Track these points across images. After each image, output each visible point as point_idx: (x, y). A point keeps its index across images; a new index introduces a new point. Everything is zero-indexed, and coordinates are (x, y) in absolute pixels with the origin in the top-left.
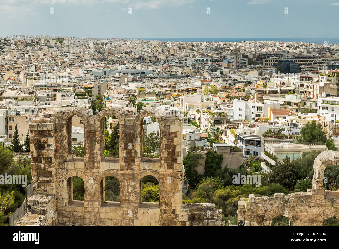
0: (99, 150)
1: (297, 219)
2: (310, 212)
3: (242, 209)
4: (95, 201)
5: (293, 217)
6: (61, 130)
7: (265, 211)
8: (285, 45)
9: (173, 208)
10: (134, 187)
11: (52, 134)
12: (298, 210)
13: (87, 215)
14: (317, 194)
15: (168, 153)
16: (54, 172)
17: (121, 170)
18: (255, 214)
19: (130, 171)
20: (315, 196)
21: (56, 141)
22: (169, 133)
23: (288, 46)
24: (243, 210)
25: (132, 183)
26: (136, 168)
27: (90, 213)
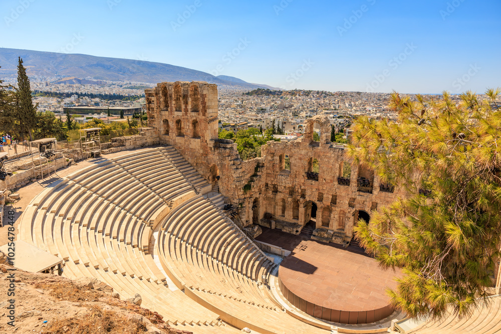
0: (174, 105)
1: (292, 157)
2: (300, 153)
4: (173, 133)
5: (290, 155)
6: (159, 94)
7: (275, 150)
9: (206, 139)
10: (189, 126)
11: (154, 95)
12: (293, 151)
13: (170, 140)
15: (203, 107)
16: (156, 116)
17: (183, 116)
18: (269, 152)
19: (186, 117)
20: (303, 142)
21: (157, 99)
22: (203, 95)
24: (264, 149)
25: (188, 124)
26: (189, 115)
27: (172, 139)
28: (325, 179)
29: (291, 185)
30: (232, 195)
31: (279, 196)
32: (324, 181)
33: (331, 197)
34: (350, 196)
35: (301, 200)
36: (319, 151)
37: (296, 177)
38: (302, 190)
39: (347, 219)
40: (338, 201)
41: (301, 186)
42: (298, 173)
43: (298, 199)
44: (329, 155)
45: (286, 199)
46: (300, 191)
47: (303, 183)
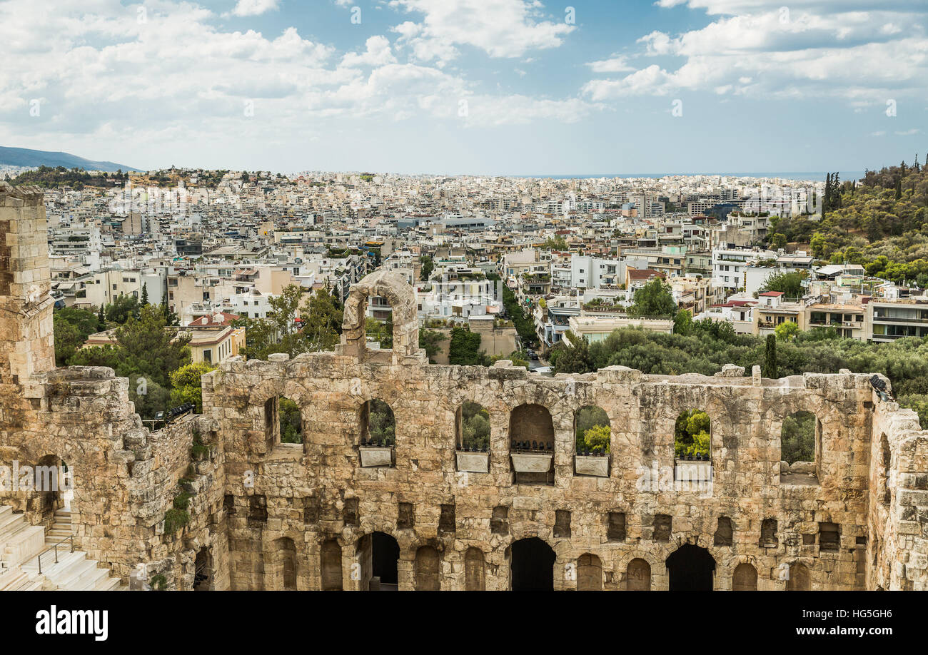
1: (309, 403)
2: (332, 389)
3: (209, 384)
5: (301, 400)
7: (251, 387)
8: (736, 182)
9: (13, 372)
12: (311, 385)
14: (344, 354)
18: (231, 394)
20: (341, 357)
23: (742, 184)
24: (211, 386)
28: (416, 462)
29: (309, 491)
30: (127, 551)
31: (275, 531)
32: (415, 468)
33: (437, 512)
34: (495, 501)
35: (348, 531)
36: (391, 377)
37: (325, 464)
38: (348, 501)
39: (489, 571)
40: (458, 520)
41: (342, 491)
42: (330, 451)
43: (338, 531)
44: (423, 386)
45: (297, 539)
46: (340, 505)
47: (348, 480)
